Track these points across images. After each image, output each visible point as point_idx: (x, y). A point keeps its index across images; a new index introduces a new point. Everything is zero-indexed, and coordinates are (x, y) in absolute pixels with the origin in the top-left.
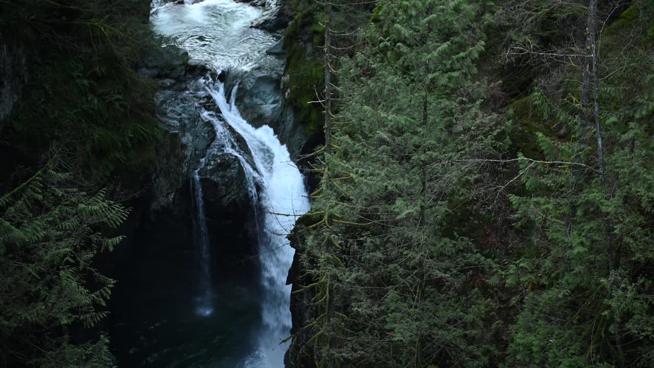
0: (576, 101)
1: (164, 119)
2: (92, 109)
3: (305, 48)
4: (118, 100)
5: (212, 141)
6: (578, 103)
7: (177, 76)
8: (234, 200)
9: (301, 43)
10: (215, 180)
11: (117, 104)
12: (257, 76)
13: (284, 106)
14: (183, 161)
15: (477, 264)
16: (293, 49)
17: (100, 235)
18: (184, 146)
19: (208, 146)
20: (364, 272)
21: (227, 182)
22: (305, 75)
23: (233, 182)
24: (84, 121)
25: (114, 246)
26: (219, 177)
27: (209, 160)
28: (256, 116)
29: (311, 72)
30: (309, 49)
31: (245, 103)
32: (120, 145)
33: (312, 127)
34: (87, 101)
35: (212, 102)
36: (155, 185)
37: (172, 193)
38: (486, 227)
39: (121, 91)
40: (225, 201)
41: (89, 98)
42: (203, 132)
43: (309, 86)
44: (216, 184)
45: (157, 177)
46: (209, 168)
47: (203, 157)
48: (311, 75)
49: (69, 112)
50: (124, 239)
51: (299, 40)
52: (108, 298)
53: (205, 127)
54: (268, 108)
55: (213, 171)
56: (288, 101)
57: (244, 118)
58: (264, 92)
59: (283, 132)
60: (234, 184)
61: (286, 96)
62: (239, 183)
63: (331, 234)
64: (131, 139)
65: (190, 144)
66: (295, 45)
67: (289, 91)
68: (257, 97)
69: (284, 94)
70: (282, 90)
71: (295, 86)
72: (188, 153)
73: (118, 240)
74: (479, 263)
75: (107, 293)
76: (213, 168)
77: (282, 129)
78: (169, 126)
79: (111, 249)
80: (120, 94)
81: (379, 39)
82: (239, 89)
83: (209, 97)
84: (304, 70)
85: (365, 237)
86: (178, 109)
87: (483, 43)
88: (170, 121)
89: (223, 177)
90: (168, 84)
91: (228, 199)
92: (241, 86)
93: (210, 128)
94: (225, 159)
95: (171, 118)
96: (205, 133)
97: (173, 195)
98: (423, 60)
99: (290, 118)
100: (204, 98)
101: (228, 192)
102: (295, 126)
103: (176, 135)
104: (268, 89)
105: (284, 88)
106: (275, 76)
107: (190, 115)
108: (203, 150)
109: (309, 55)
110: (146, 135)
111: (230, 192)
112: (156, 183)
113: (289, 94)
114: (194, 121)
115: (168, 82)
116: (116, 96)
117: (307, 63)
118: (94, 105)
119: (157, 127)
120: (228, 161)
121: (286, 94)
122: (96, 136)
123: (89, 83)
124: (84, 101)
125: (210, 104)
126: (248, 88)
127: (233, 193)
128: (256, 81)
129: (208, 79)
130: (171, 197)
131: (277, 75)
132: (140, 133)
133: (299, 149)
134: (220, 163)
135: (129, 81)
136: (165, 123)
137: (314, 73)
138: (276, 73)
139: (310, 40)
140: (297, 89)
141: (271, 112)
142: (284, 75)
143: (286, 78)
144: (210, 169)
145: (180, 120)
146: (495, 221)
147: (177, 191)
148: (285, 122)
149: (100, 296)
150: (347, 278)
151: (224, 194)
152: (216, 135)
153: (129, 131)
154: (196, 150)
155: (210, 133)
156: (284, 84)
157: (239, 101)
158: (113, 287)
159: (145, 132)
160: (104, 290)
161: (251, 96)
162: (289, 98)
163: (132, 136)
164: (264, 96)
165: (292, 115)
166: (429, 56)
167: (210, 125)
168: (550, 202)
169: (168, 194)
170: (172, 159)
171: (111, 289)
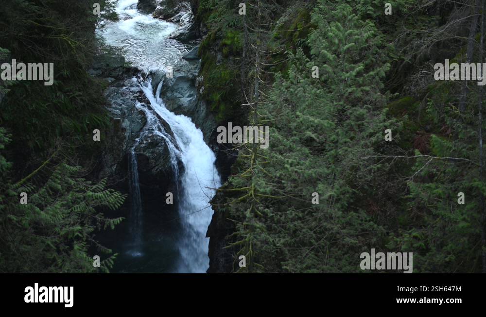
0: (455, 109)
1: (109, 109)
2: (59, 102)
3: (215, 57)
4: (80, 95)
5: (144, 126)
6: (457, 110)
7: (117, 75)
8: (161, 170)
9: (212, 53)
10: (147, 155)
11: (78, 99)
12: (178, 76)
13: (198, 100)
14: (123, 141)
15: (371, 230)
16: (206, 56)
17: (102, 215)
18: (124, 130)
19: (141, 129)
20: (289, 237)
21: (156, 157)
22: (215, 76)
23: (160, 156)
24: (54, 112)
25: (116, 226)
26: (150, 153)
27: (142, 140)
28: (176, 106)
29: (221, 74)
30: (219, 57)
31: (167, 97)
32: (80, 130)
33: (220, 116)
34: (56, 96)
35: (143, 95)
36: (104, 160)
37: (114, 165)
38: (368, 199)
39: (81, 89)
40: (154, 171)
41: (58, 95)
42: (137, 118)
43: (218, 86)
44: (148, 159)
45: (106, 154)
46: (142, 146)
47: (137, 137)
48: (221, 77)
49: (43, 105)
50: (123, 220)
51: (211, 51)
52: (111, 267)
53: (138, 115)
54: (185, 100)
55: (145, 149)
56: (202, 96)
57: (167, 108)
58: (182, 88)
59: (197, 119)
60: (161, 157)
61: (201, 92)
62: (165, 157)
63: (264, 209)
64: (88, 125)
65: (128, 128)
66: (208, 54)
67: (203, 88)
68: (176, 92)
69: (198, 90)
70: (197, 87)
71: (207, 85)
72: (127, 134)
73: (118, 220)
74: (373, 229)
75: (110, 263)
76: (145, 146)
77: (197, 117)
78: (113, 114)
79: (113, 227)
80: (80, 91)
81: (306, 60)
82: (163, 86)
83: (141, 92)
84: (215, 73)
85: (291, 211)
86: (119, 101)
87: (389, 65)
88: (114, 110)
89: (153, 153)
90: (110, 81)
91: (157, 170)
92: (164, 84)
93: (143, 116)
94: (154, 139)
95: (114, 108)
96: (139, 120)
97: (115, 166)
98: (343, 77)
99: (203, 108)
100: (137, 92)
101: (157, 164)
102: (207, 115)
103: (119, 121)
104: (185, 86)
105: (199, 86)
106: (190, 76)
107: (128, 106)
108: (137, 132)
109: (219, 62)
110: (99, 122)
111: (158, 164)
112: (105, 158)
113: (203, 90)
114: (131, 110)
115: (110, 80)
116: (77, 93)
117: (217, 67)
118: (62, 99)
119: (107, 116)
120: (156, 140)
121: (201, 90)
122: (63, 123)
123: (57, 83)
124: (54, 97)
125: (142, 97)
126: (170, 85)
127: (160, 165)
128: (177, 80)
129: (140, 78)
130: (114, 168)
131: (192, 76)
132: (95, 121)
133: (210, 132)
134: (150, 142)
135: (87, 81)
136: (110, 112)
137: (223, 75)
138: (191, 74)
139: (220, 50)
140: (209, 87)
141: (188, 104)
142: (199, 76)
143: (201, 78)
144: (144, 147)
145: (121, 110)
146: (376, 194)
147: (118, 163)
148: (199, 112)
149: (105, 265)
150: (278, 243)
151: (154, 165)
152: (147, 121)
153: (87, 119)
154: (132, 132)
155: (143, 119)
156: (199, 83)
157: (162, 95)
158: (115, 259)
159: (98, 120)
160: (108, 260)
161: (172, 91)
162: (203, 94)
163: (88, 122)
164: (182, 91)
165: (204, 106)
166: (348, 75)
167: (142, 113)
168: (439, 187)
169: (112, 165)
170: (116, 139)
171: (113, 260)
